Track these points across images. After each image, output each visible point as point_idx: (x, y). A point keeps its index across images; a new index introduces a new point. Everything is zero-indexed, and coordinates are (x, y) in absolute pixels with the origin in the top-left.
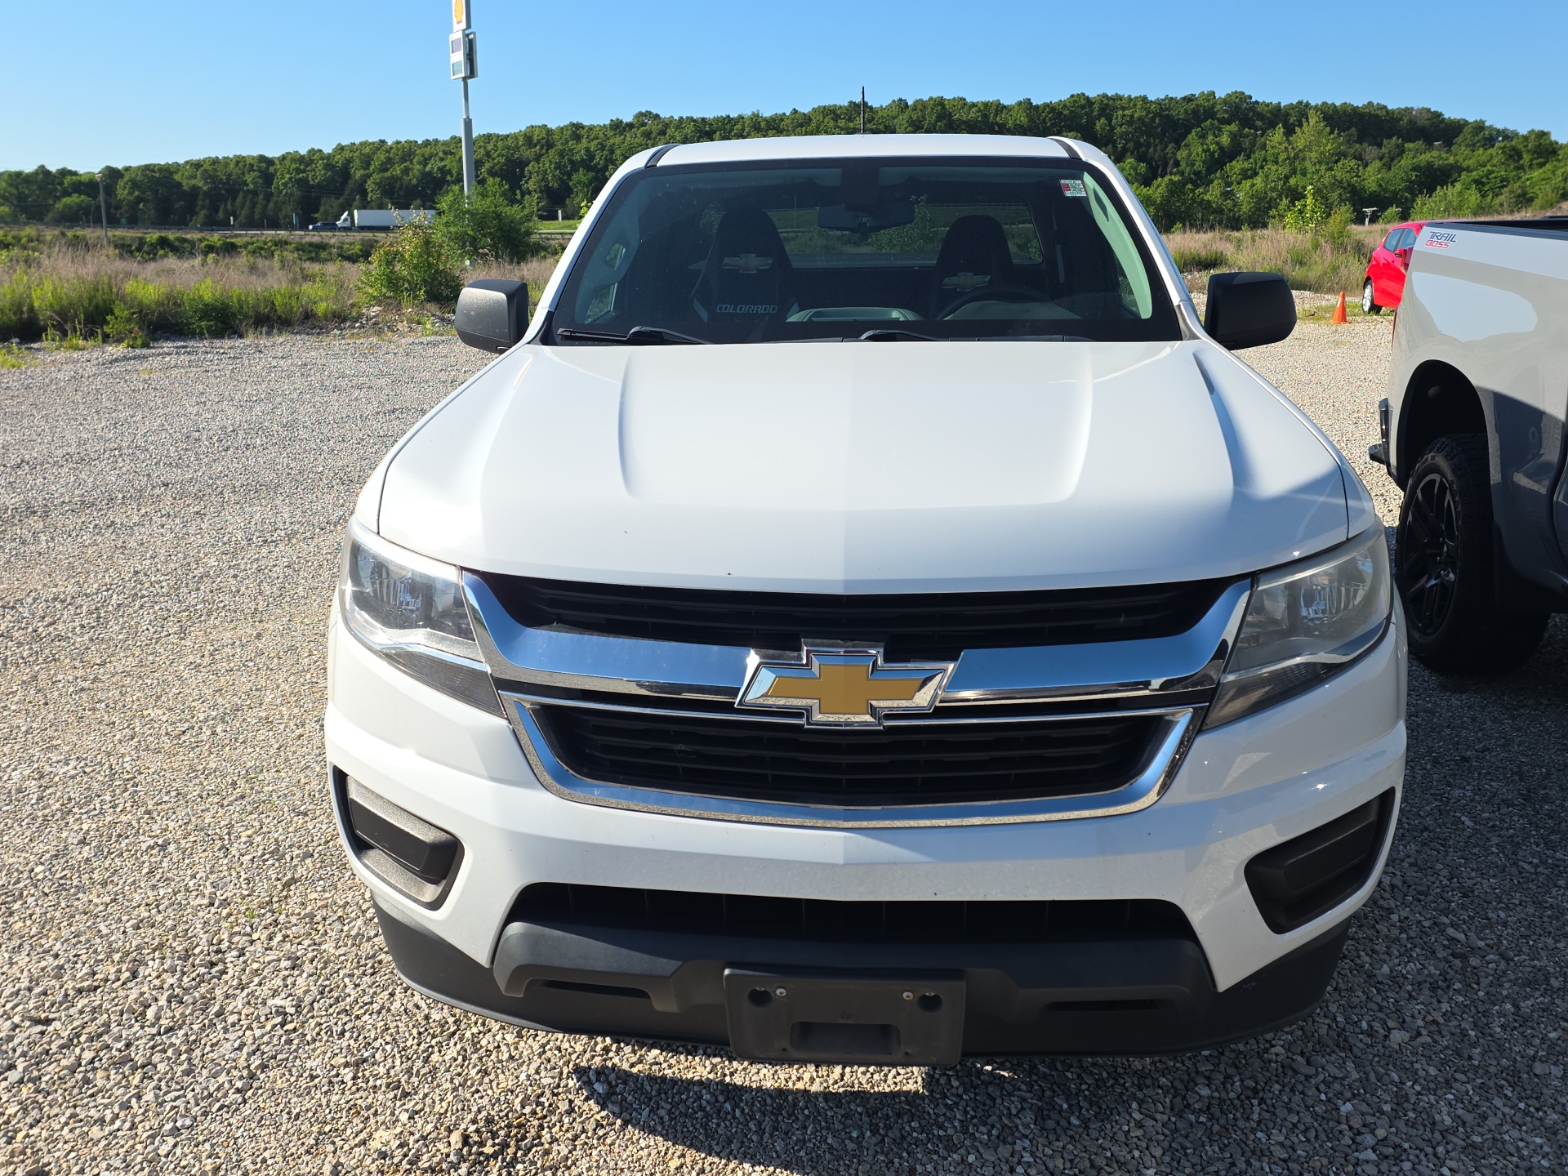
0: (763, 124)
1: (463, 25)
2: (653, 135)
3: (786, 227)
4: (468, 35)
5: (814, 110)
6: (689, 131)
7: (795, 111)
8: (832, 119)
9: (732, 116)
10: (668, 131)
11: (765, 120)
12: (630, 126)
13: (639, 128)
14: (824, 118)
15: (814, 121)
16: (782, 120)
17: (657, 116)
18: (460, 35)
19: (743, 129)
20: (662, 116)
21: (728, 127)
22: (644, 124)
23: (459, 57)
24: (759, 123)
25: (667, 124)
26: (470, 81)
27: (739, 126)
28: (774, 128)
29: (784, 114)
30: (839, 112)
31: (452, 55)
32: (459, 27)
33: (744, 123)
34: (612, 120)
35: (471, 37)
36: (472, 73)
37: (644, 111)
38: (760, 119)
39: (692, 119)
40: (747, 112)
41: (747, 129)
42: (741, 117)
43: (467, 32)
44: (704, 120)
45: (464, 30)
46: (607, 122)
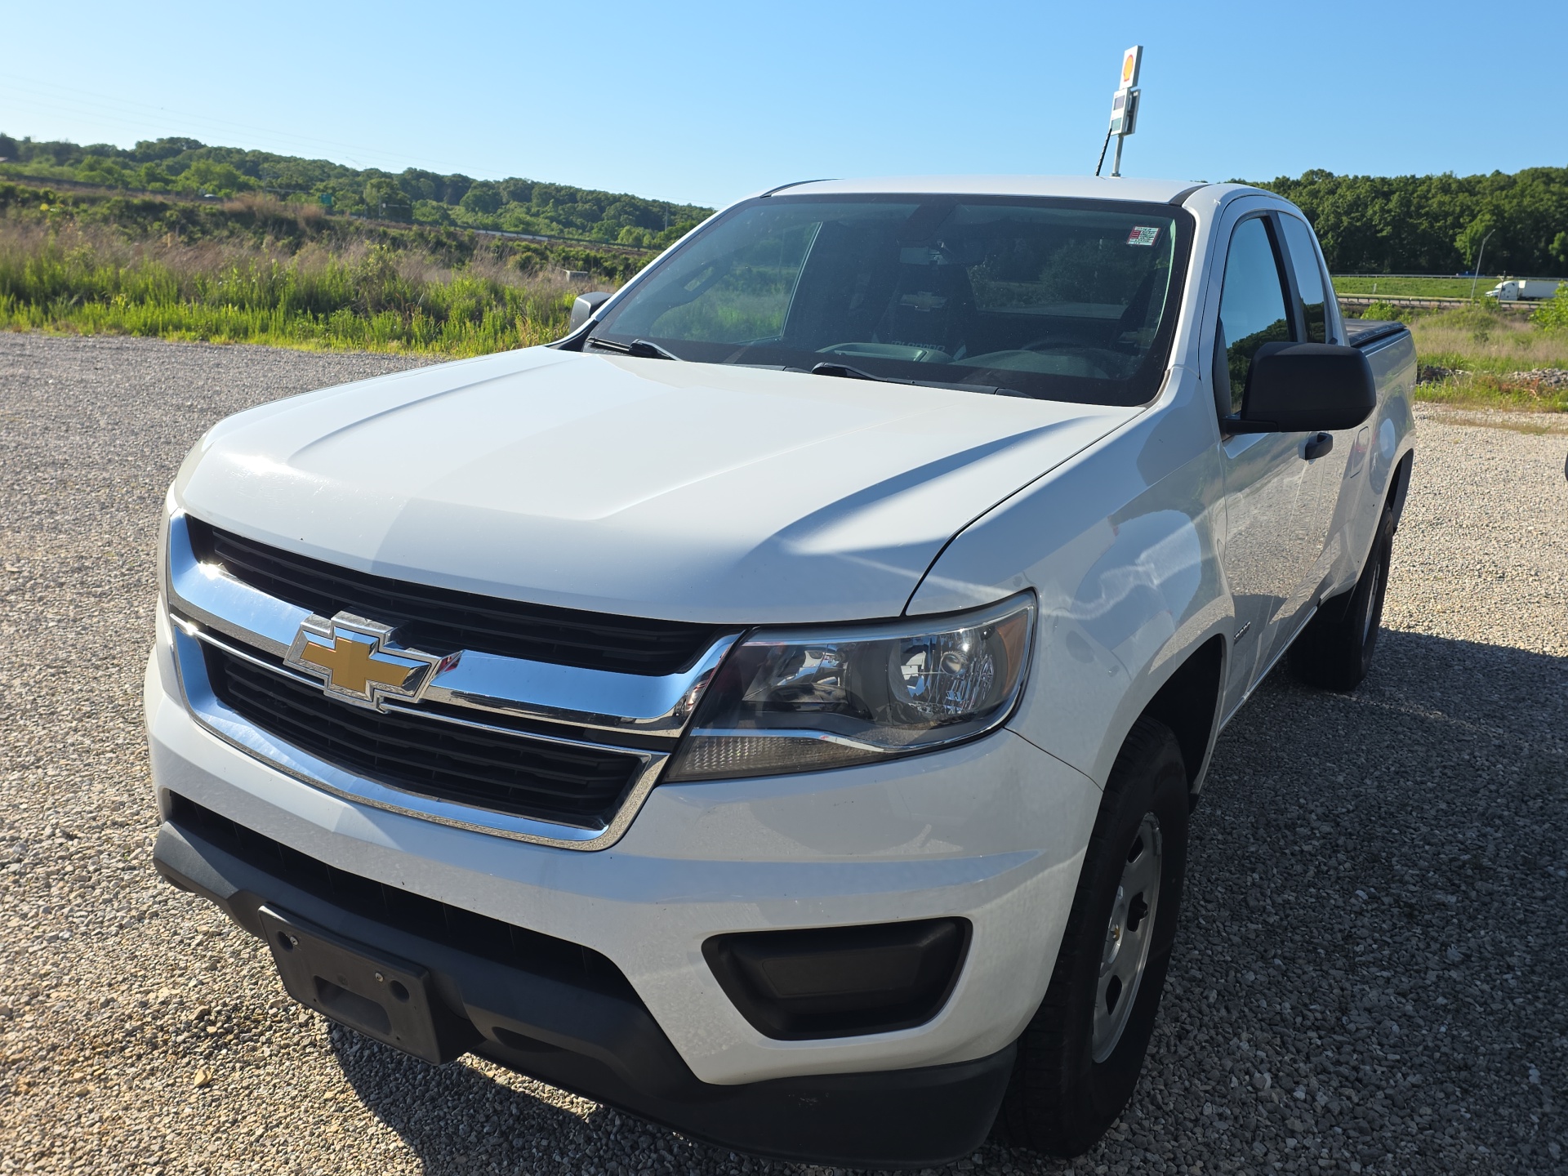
0: (1454, 186)
1: (1130, 83)
2: (1322, 194)
3: (1462, 296)
4: (1132, 93)
5: (1523, 172)
6: (1363, 191)
7: (1498, 173)
8: (1544, 183)
9: (1417, 176)
10: (1339, 191)
11: (1459, 182)
12: (1297, 183)
13: (1305, 187)
14: (1533, 181)
15: (1520, 184)
16: (1479, 182)
17: (1330, 174)
18: (1125, 93)
19: (1429, 191)
20: (1336, 174)
21: (1410, 188)
22: (1313, 183)
23: (1119, 114)
24: (1450, 184)
25: (1340, 183)
26: (1126, 138)
27: (1424, 187)
28: (1467, 191)
29: (1484, 176)
30: (1553, 176)
31: (1113, 112)
32: (1125, 84)
33: (1431, 184)
34: (1277, 178)
35: (1136, 94)
36: (1129, 128)
37: (1316, 169)
38: (1451, 181)
39: (1367, 179)
40: (1437, 172)
41: (1433, 191)
42: (1429, 178)
43: (1132, 90)
44: (1383, 180)
45: (1129, 88)
46: (1272, 180)
